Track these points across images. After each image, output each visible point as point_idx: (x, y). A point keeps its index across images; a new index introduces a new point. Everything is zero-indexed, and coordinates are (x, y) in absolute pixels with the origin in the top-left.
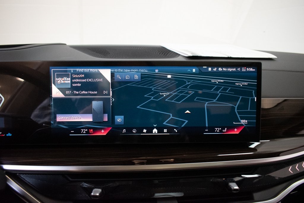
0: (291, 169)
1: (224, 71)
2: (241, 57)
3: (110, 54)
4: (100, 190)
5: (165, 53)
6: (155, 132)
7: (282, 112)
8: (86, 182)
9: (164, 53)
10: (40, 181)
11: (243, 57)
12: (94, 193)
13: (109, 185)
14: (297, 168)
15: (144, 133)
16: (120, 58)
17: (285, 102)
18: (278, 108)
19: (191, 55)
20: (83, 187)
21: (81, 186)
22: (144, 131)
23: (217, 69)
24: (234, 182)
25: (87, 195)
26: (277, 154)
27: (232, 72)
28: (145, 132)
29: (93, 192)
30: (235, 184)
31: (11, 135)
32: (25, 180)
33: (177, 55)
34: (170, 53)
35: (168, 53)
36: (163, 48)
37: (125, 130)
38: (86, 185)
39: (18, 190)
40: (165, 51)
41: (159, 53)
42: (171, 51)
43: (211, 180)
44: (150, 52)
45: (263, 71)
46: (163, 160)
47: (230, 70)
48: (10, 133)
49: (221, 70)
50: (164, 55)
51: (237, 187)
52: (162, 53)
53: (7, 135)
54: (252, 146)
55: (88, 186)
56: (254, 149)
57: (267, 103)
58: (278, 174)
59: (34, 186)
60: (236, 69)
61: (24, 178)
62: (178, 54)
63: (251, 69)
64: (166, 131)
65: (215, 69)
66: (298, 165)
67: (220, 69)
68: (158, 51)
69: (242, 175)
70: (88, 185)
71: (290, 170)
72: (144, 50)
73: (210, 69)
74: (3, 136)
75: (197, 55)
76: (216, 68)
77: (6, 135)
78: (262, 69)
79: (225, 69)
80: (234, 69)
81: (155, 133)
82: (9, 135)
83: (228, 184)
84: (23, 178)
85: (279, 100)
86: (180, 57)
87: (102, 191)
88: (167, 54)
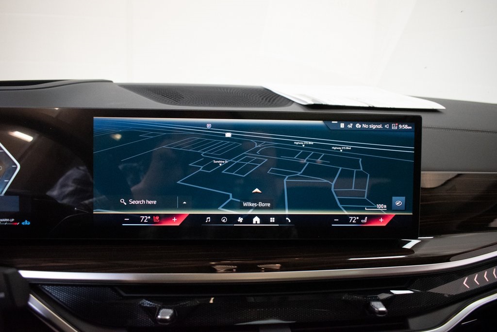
0: (466, 281)
1: (364, 129)
2: (389, 107)
3: (183, 98)
4: (171, 311)
5: (270, 99)
6: (256, 222)
7: (455, 194)
8: (147, 299)
9: (268, 99)
10: (76, 296)
11: (392, 107)
12: (162, 316)
13: (185, 303)
14: (476, 280)
15: (239, 223)
16: (201, 106)
17: (458, 179)
18: (447, 187)
19: (312, 103)
20: (143, 306)
21: (140, 305)
22: (239, 221)
23: (354, 126)
24: (378, 300)
25: (150, 319)
26: (446, 259)
27: (376, 130)
28: (241, 221)
29: (160, 314)
30: (380, 303)
31: (29, 223)
32: (52, 295)
33: (289, 102)
34: (279, 98)
35: (275, 99)
36: (266, 90)
37: (209, 218)
38: (147, 303)
39: (41, 311)
40: (270, 96)
41: (261, 98)
42: (279, 96)
43: (343, 297)
44: (247, 97)
45: (423, 130)
46: (263, 266)
47: (373, 127)
48: (28, 221)
49: (360, 126)
50: (269, 101)
51: (383, 309)
52: (266, 99)
53: (23, 223)
54: (408, 246)
55: (151, 305)
56: (410, 251)
57: (429, 179)
58: (446, 289)
59: (65, 304)
60: (383, 126)
61: (50, 291)
62: (290, 100)
63: (406, 127)
64: (274, 221)
65: (350, 126)
66: (478, 276)
67: (358, 126)
68: (259, 95)
69: (391, 291)
70: (151, 303)
71: (466, 283)
72: (237, 94)
73: (342, 125)
74: (17, 225)
75: (320, 103)
76: (352, 124)
77: (20, 224)
78: (423, 126)
79: (365, 126)
80: (380, 126)
81: (256, 224)
82: (27, 223)
83: (369, 304)
84: (48, 291)
85: (449, 174)
86: (294, 105)
87: (174, 312)
88: (273, 101)
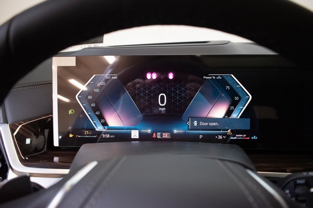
53: (252, 138)
74: (248, 139)
77: (250, 138)
82: (255, 138)
